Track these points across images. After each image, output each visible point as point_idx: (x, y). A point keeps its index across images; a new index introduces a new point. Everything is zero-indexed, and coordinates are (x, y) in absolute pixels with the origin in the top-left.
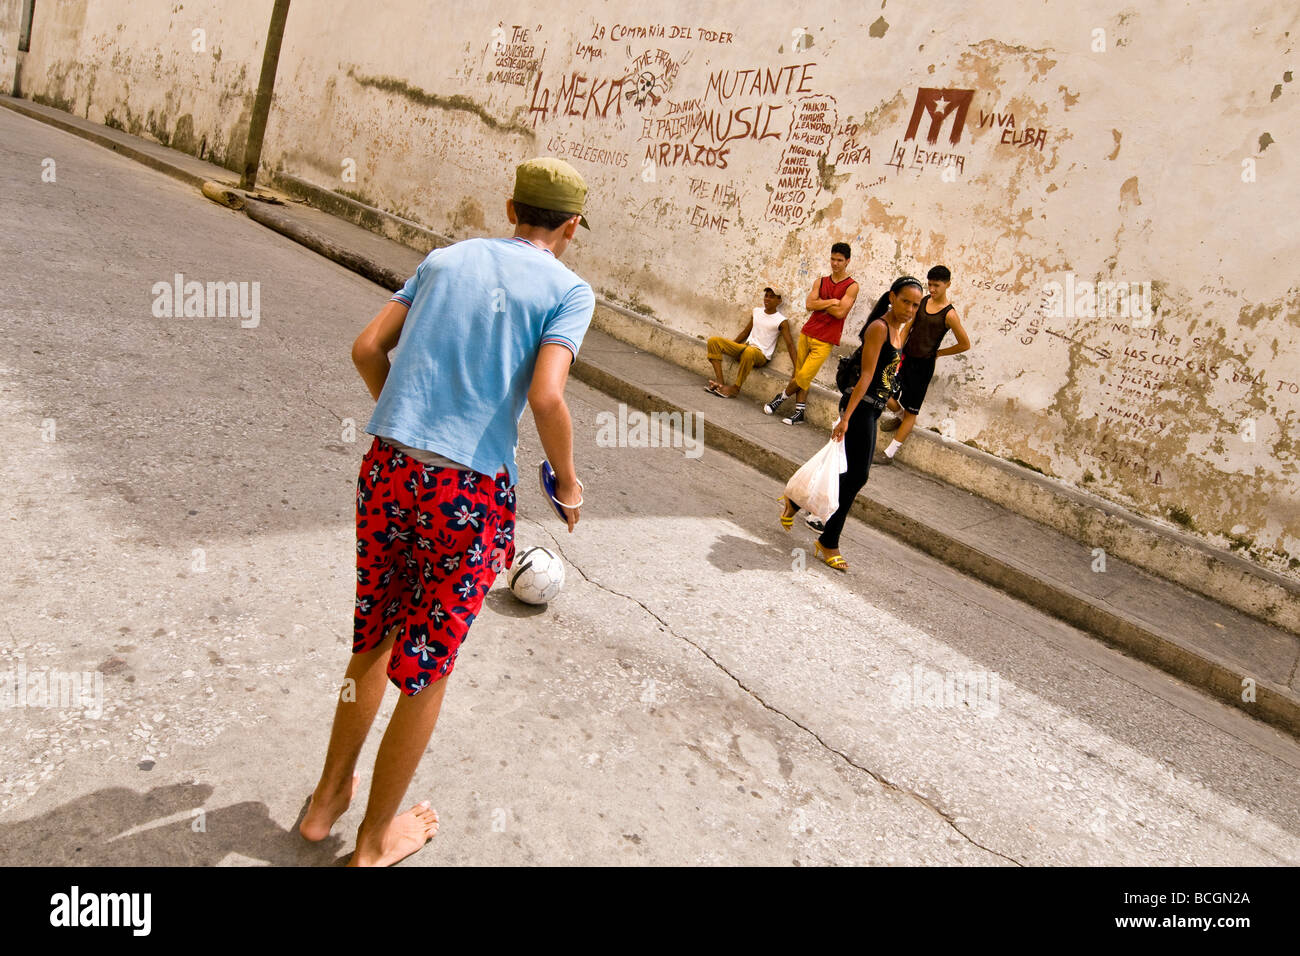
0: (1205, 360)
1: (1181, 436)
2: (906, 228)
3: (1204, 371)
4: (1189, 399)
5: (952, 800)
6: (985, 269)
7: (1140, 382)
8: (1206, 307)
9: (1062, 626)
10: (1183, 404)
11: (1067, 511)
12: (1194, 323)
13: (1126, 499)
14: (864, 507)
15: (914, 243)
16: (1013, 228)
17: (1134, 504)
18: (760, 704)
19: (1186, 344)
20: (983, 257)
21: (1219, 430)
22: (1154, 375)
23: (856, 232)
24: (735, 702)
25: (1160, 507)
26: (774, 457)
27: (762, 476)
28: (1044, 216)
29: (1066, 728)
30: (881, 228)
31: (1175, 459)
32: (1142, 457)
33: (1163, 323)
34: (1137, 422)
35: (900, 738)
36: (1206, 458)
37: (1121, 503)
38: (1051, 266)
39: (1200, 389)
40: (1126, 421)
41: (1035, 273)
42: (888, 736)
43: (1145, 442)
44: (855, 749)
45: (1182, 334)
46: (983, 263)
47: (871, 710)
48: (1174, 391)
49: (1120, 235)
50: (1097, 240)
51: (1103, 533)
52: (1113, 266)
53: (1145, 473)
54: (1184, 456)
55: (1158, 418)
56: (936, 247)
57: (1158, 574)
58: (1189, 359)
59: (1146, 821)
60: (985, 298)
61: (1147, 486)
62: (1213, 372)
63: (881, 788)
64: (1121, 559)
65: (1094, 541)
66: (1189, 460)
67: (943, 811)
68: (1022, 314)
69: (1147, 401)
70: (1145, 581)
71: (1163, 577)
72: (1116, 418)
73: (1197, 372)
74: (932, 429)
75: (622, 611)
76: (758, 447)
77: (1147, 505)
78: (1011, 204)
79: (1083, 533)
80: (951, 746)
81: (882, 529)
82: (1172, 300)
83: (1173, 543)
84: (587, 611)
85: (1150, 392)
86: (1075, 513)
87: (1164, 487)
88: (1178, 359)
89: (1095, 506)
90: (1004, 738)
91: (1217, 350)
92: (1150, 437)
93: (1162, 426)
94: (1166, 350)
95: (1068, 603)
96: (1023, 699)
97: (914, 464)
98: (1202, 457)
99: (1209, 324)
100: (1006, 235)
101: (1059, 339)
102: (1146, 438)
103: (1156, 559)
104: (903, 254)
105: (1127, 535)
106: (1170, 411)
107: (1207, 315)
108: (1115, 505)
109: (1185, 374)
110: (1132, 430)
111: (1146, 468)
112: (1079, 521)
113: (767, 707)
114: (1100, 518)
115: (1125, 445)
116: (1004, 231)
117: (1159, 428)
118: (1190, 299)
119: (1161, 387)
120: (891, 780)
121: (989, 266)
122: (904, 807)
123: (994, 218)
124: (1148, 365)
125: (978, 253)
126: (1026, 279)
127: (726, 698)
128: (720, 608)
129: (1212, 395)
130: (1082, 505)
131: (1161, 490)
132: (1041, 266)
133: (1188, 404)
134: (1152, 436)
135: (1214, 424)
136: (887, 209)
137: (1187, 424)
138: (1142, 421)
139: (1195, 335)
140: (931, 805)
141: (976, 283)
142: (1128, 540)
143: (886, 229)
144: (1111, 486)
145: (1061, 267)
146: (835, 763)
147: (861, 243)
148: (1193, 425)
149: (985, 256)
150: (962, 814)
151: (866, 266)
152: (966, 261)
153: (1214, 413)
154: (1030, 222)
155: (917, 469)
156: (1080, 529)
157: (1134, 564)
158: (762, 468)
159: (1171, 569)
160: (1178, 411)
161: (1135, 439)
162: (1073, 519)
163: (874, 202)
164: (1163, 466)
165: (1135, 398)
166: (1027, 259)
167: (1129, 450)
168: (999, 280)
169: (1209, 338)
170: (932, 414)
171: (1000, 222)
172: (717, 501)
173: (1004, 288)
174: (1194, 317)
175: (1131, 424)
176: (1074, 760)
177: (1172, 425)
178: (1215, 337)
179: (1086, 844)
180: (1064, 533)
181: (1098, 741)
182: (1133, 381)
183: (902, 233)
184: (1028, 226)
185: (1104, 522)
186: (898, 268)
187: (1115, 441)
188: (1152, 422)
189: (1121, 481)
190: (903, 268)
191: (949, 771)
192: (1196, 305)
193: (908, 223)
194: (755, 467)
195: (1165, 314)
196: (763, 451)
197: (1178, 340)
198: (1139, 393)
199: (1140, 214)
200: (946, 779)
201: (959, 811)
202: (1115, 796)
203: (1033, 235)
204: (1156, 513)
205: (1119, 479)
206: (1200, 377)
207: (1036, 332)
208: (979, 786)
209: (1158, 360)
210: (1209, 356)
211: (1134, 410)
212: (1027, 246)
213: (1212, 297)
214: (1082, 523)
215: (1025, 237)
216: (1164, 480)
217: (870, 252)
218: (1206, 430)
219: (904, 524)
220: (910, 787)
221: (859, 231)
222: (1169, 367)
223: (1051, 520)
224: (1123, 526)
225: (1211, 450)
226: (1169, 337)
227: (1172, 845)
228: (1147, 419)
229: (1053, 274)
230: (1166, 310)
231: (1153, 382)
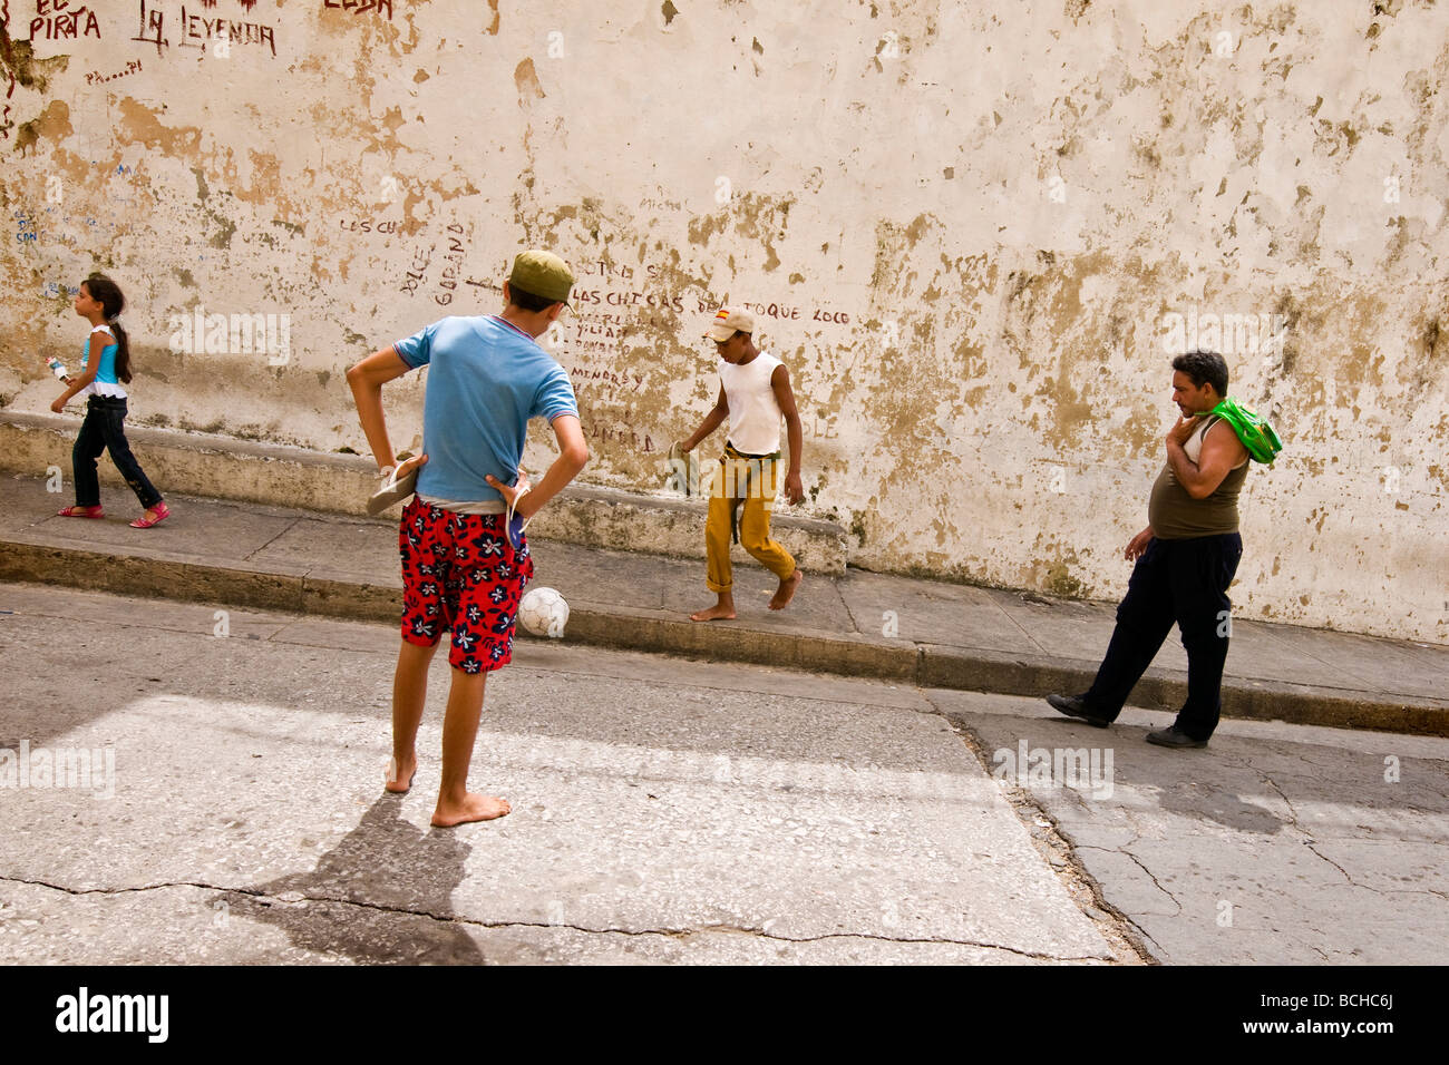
0: (665, 291)
1: (660, 388)
2: (205, 145)
3: (667, 305)
4: (659, 342)
5: (743, 911)
6: (354, 203)
7: (600, 331)
8: (651, 226)
9: (636, 656)
10: (654, 349)
11: (564, 513)
12: (643, 247)
13: (620, 478)
14: (323, 595)
15: (226, 170)
16: (380, 137)
17: (631, 482)
18: (482, 928)
19: (641, 276)
20: (346, 184)
21: (698, 372)
22: (614, 319)
23: (111, 160)
24: (455, 944)
25: (659, 477)
26: (136, 563)
27: (124, 600)
28: (420, 118)
29: (747, 771)
30: (158, 150)
31: (661, 417)
32: (626, 423)
33: (609, 253)
34: (609, 382)
35: (642, 875)
36: (693, 408)
37: (616, 485)
38: (450, 189)
39: (668, 327)
40: (596, 383)
41: (430, 202)
42: (630, 879)
43: (624, 404)
44: (619, 916)
45: (633, 263)
46: (349, 193)
47: (588, 861)
48: (641, 335)
49: (530, 141)
50: (502, 149)
51: (612, 527)
52: (530, 183)
53: (634, 443)
54: (670, 411)
55: (631, 371)
56: (266, 174)
57: (682, 556)
58: (648, 293)
59: (876, 827)
60: (367, 245)
61: (640, 456)
62: (677, 305)
63: (680, 941)
64: (640, 552)
65: (605, 540)
66: (676, 414)
67: (747, 927)
68: (427, 264)
69: (615, 354)
70: (677, 569)
71: (689, 558)
72: (585, 382)
73: (661, 308)
74: (342, 451)
75: (183, 908)
76: (98, 556)
77: (645, 478)
78: (367, 102)
79: (589, 534)
80: (687, 853)
81: (362, 617)
82: (611, 221)
83: (690, 516)
84: (134, 939)
85: (615, 341)
86: (575, 513)
87: (657, 452)
88: (636, 295)
89: (595, 498)
90: (716, 814)
91: (675, 278)
92: (628, 397)
93: (638, 380)
94: (620, 287)
95: (635, 628)
96: (690, 762)
97: (337, 508)
98: (689, 407)
99: (659, 246)
100: (373, 149)
101: (488, 290)
102: (623, 399)
103: (677, 540)
104: (213, 189)
105: (639, 522)
106: (642, 360)
107: (655, 235)
108: (609, 489)
109: (649, 312)
110: (606, 392)
111: (633, 434)
112: (581, 522)
113: (491, 926)
114: (605, 511)
115: (603, 413)
116: (368, 143)
117: (635, 383)
118: (632, 217)
119: (626, 332)
120: (679, 927)
121: (360, 197)
122: (717, 946)
123: (346, 124)
124: (603, 308)
125: (339, 179)
126: (419, 211)
127: (441, 944)
128: (303, 830)
129: (681, 331)
130: (580, 501)
131: (655, 458)
132: (436, 190)
133: (660, 348)
134: (630, 395)
135: (691, 367)
136: (159, 117)
137: (664, 372)
138: (614, 379)
139: (647, 262)
140: (731, 927)
141: (348, 224)
142: (642, 528)
143: (168, 151)
144: (599, 467)
145: (464, 191)
146: (619, 944)
147: (129, 177)
148: (670, 372)
149: (349, 183)
150: (764, 919)
151: (150, 215)
152: (322, 194)
153: (689, 353)
154: (402, 127)
155: (344, 513)
156: (585, 531)
157: (654, 553)
158: (118, 587)
159: (695, 545)
160: (650, 359)
161: (613, 403)
162: (574, 520)
163: (129, 104)
164: (650, 428)
165: (600, 352)
166: (413, 183)
167: (608, 418)
168: (379, 217)
169: (664, 265)
170: (335, 429)
171: (357, 129)
172: (114, 668)
173: (391, 227)
174: (641, 240)
175: (602, 386)
176: (781, 801)
177: (649, 376)
178: (670, 262)
179: (864, 879)
180: (568, 542)
181: (778, 771)
182: (592, 331)
183: (199, 157)
184: (402, 134)
185: (611, 514)
186: (211, 212)
187: (590, 410)
188: (626, 379)
189: (609, 459)
190: (218, 212)
191: (712, 881)
192: (640, 223)
193: (206, 138)
194: (105, 590)
195: (609, 239)
196: (111, 559)
197: (631, 271)
198: (602, 345)
199: (547, 110)
200: (718, 892)
201: (759, 918)
202: (838, 817)
203: (412, 147)
204: (656, 486)
205: (606, 456)
206: (665, 312)
207: (454, 286)
208: (747, 880)
209: (614, 299)
210: (669, 287)
211: (602, 368)
212: (408, 163)
213: (655, 212)
214: (585, 522)
215: (401, 151)
216: (655, 444)
217: (150, 191)
218: (685, 375)
219: (393, 601)
220: (699, 922)
221: (118, 157)
222: (629, 307)
223: (548, 530)
224: (633, 513)
225: (696, 398)
226: (619, 268)
227: (908, 837)
228: (620, 376)
229: (454, 200)
230: (608, 235)
231: (615, 329)
